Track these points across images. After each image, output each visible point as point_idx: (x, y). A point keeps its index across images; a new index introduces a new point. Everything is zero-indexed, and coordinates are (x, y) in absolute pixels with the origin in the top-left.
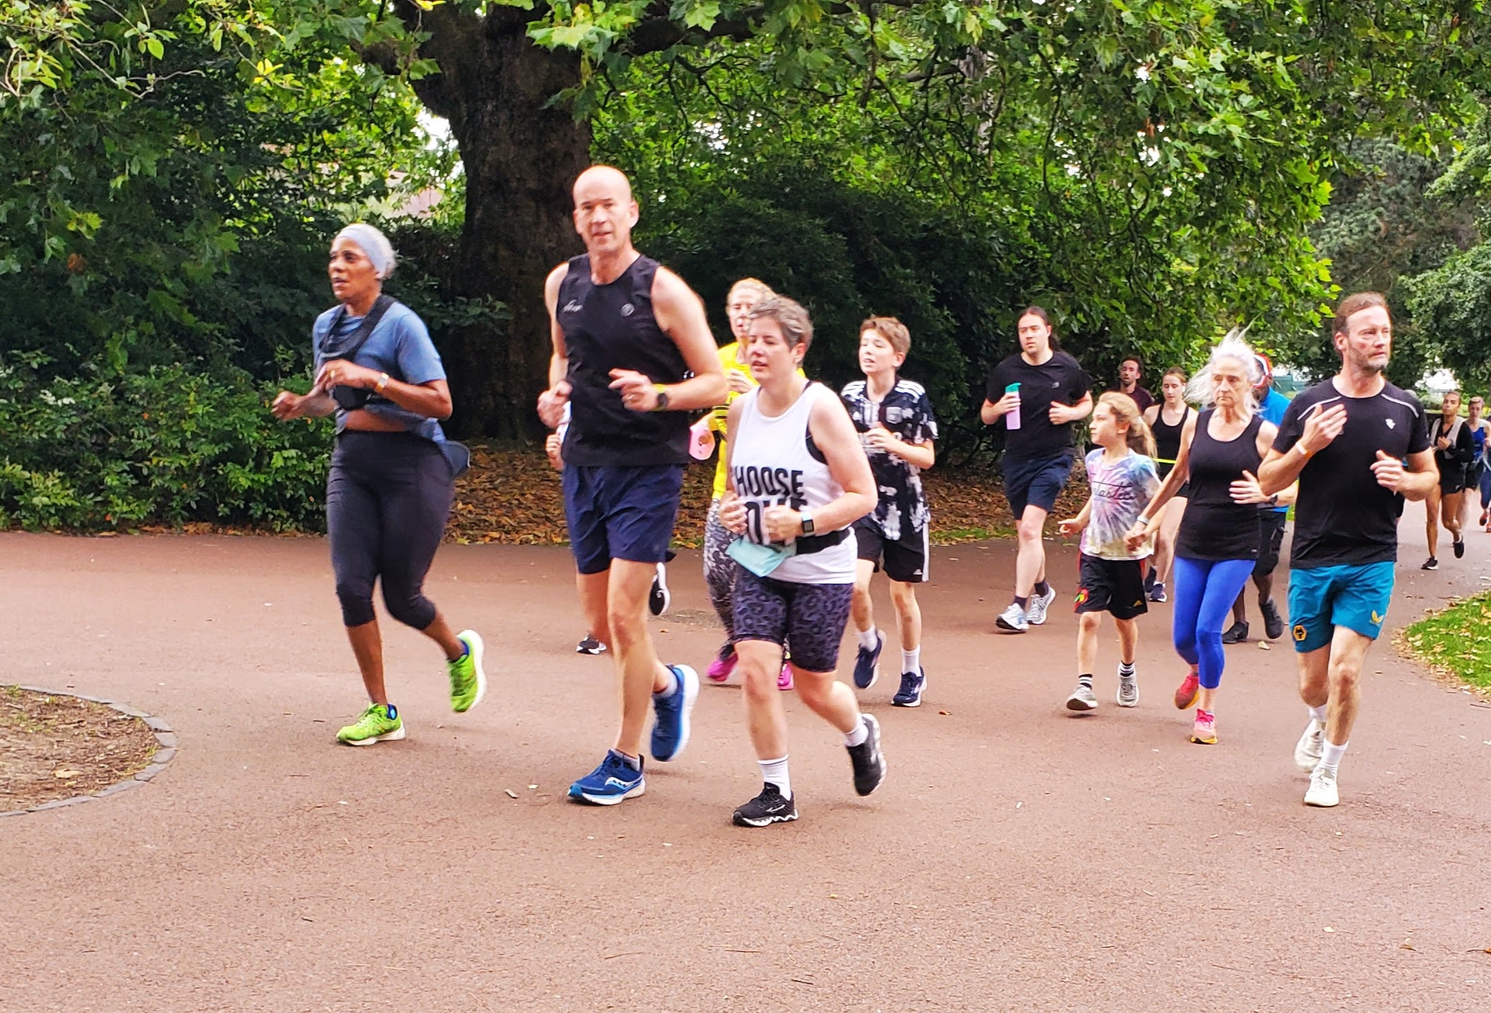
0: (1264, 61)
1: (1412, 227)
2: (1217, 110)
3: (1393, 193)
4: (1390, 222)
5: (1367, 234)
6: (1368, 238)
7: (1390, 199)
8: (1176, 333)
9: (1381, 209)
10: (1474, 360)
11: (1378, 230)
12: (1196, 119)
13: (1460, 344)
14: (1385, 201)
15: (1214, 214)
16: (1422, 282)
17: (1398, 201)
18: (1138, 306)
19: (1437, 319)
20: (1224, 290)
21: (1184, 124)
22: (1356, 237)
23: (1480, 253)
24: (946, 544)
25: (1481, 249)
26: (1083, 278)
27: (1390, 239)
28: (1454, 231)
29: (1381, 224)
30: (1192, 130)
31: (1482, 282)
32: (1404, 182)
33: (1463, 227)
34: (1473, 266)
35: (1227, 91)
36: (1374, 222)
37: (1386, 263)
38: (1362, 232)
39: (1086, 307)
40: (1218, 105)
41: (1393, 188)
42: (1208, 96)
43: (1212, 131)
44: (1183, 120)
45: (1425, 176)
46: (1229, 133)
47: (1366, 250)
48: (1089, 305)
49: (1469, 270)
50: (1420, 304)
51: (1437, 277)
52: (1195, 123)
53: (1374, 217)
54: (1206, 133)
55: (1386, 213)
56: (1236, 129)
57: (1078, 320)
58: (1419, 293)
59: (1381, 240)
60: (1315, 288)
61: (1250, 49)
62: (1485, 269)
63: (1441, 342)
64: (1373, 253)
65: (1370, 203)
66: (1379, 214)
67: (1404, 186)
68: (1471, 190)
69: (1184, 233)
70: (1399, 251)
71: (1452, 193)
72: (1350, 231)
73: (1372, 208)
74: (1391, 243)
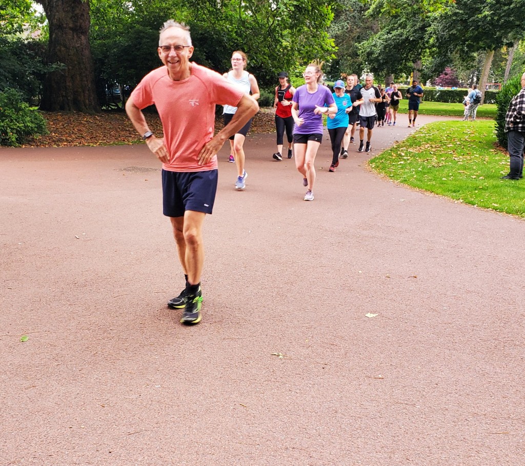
1: (358, 27)
3: (352, 16)
4: (351, 25)
6: (344, 31)
7: (351, 18)
8: (285, 65)
9: (348, 21)
10: (381, 70)
11: (348, 28)
13: (376, 65)
14: (349, 18)
15: (296, 25)
16: (363, 45)
17: (354, 18)
19: (368, 57)
20: (301, 50)
22: (340, 31)
23: (381, 34)
26: (254, 49)
27: (351, 31)
28: (372, 27)
29: (349, 26)
31: (382, 44)
32: (355, 12)
33: (375, 26)
34: (379, 39)
36: (346, 26)
37: (350, 39)
38: (342, 29)
39: (255, 58)
41: (352, 14)
45: (363, 9)
47: (344, 35)
49: (378, 40)
50: (362, 52)
51: (367, 43)
53: (346, 24)
55: (350, 22)
57: (253, 62)
58: (362, 49)
59: (349, 31)
60: (330, 49)
62: (383, 39)
63: (370, 64)
64: (346, 36)
65: (344, 19)
66: (348, 23)
68: (378, 14)
69: (285, 32)
70: (354, 35)
71: (372, 15)
72: (339, 29)
73: (345, 21)
74: (352, 32)
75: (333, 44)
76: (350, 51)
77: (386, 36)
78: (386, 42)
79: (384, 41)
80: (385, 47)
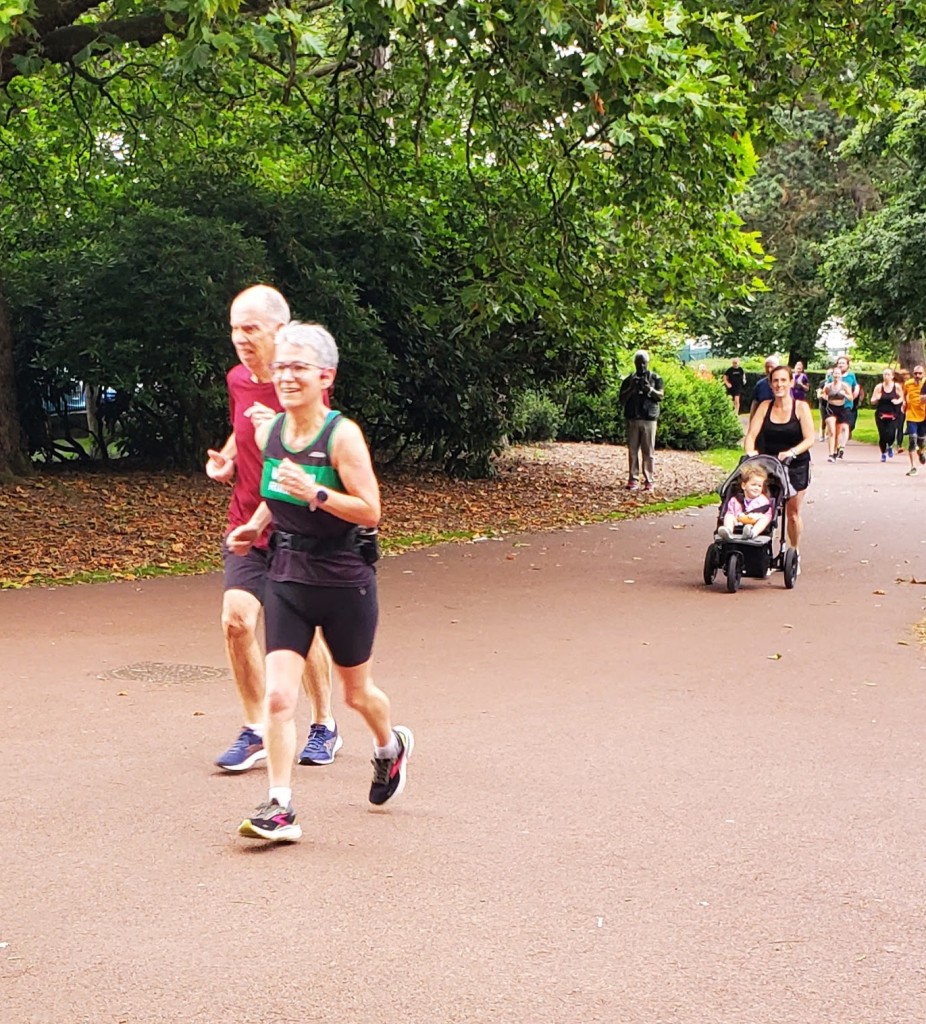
0: (722, 22)
1: (814, 191)
2: (674, 78)
3: (792, 159)
4: (792, 188)
5: (768, 201)
6: (770, 206)
7: (790, 165)
8: (611, 317)
9: (781, 176)
11: (779, 196)
12: (651, 90)
13: (875, 304)
14: (785, 168)
15: (644, 190)
16: (834, 246)
17: (798, 166)
18: (571, 292)
19: (852, 281)
20: (659, 269)
21: (638, 96)
22: (757, 205)
23: (892, 213)
24: (393, 554)
25: (893, 209)
26: (512, 267)
27: (791, 205)
28: (854, 193)
29: (782, 191)
30: (648, 101)
31: (897, 243)
32: (802, 147)
33: (863, 188)
34: (885, 227)
35: (684, 57)
36: (774, 189)
37: (789, 228)
38: (763, 200)
39: (518, 296)
40: (674, 73)
41: (792, 155)
42: (662, 64)
43: (669, 99)
44: (637, 91)
46: (689, 101)
47: (769, 218)
48: (520, 294)
49: (882, 231)
50: (833, 269)
51: (848, 240)
52: (651, 94)
53: (775, 185)
54: (662, 102)
55: (786, 180)
56: (695, 97)
57: (512, 310)
58: (832, 258)
59: (783, 206)
60: (748, 261)
61: (705, 10)
62: (899, 229)
63: (857, 304)
64: (776, 220)
65: (769, 171)
66: (780, 181)
67: (803, 151)
68: (877, 151)
70: (801, 216)
71: (859, 156)
72: (752, 199)
73: (772, 176)
74: (793, 209)
75: (758, 248)
76: (789, 265)
77: (908, 218)
78: (908, 236)
79: (900, 235)
80: (906, 252)
